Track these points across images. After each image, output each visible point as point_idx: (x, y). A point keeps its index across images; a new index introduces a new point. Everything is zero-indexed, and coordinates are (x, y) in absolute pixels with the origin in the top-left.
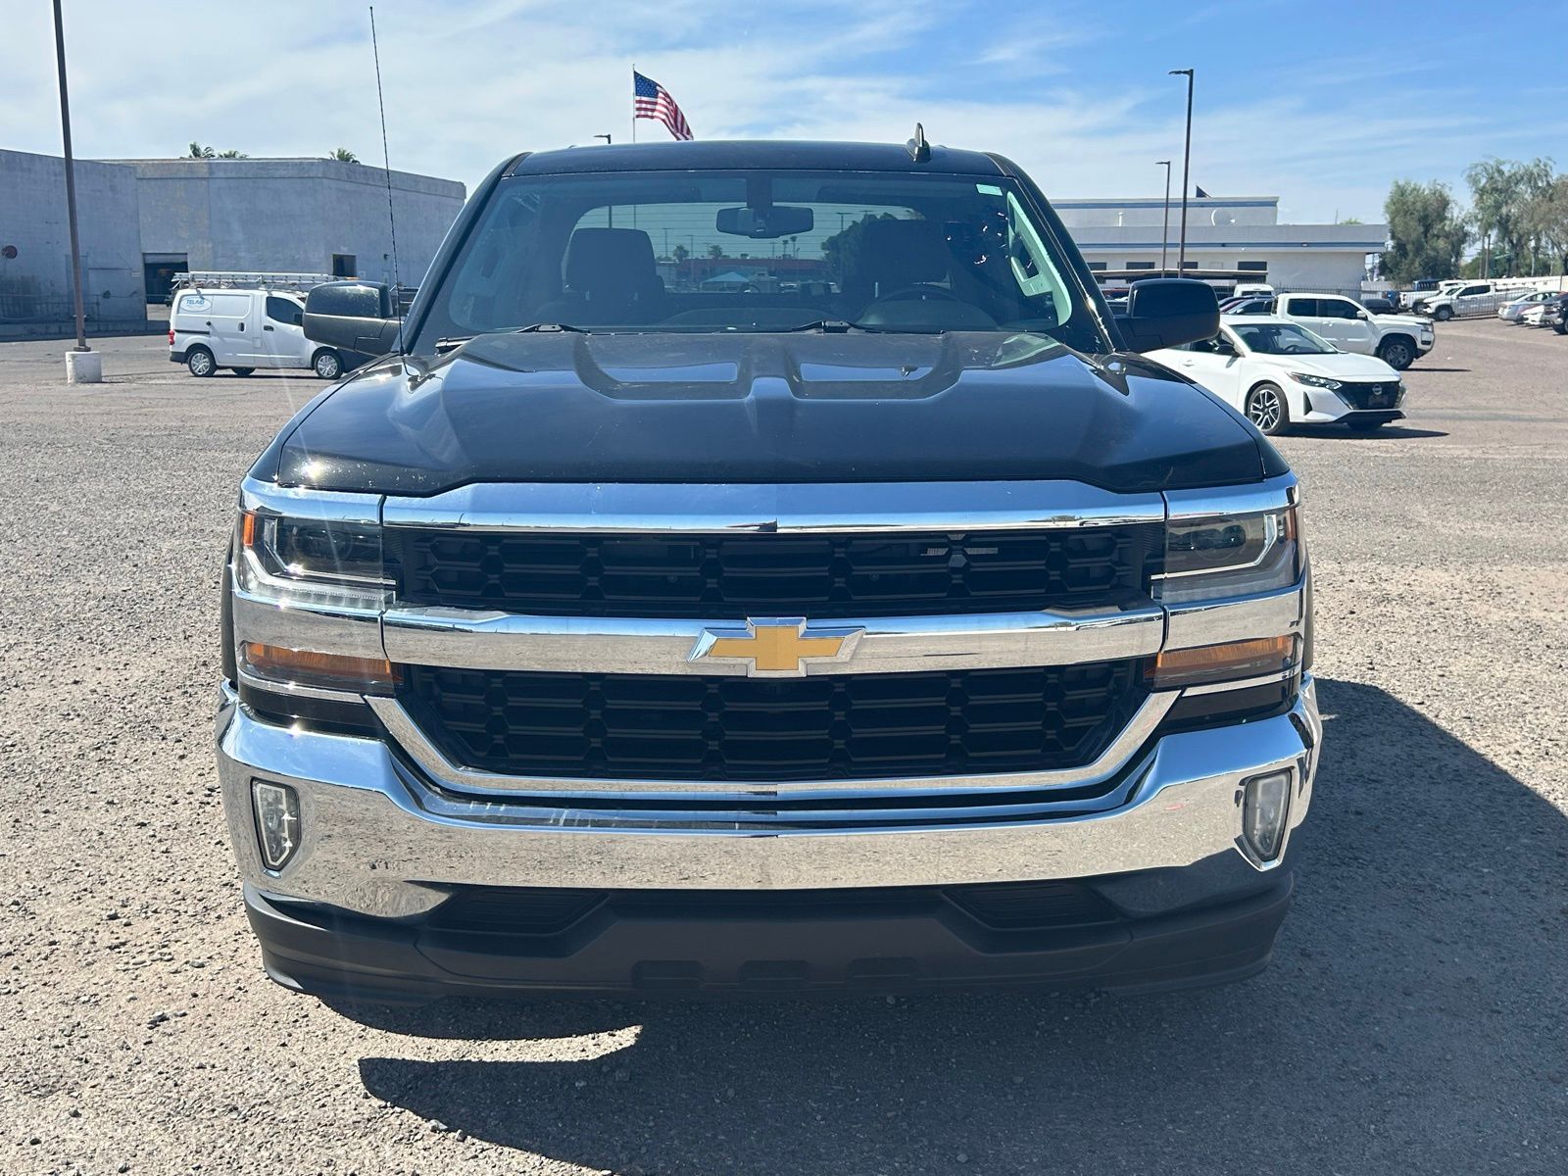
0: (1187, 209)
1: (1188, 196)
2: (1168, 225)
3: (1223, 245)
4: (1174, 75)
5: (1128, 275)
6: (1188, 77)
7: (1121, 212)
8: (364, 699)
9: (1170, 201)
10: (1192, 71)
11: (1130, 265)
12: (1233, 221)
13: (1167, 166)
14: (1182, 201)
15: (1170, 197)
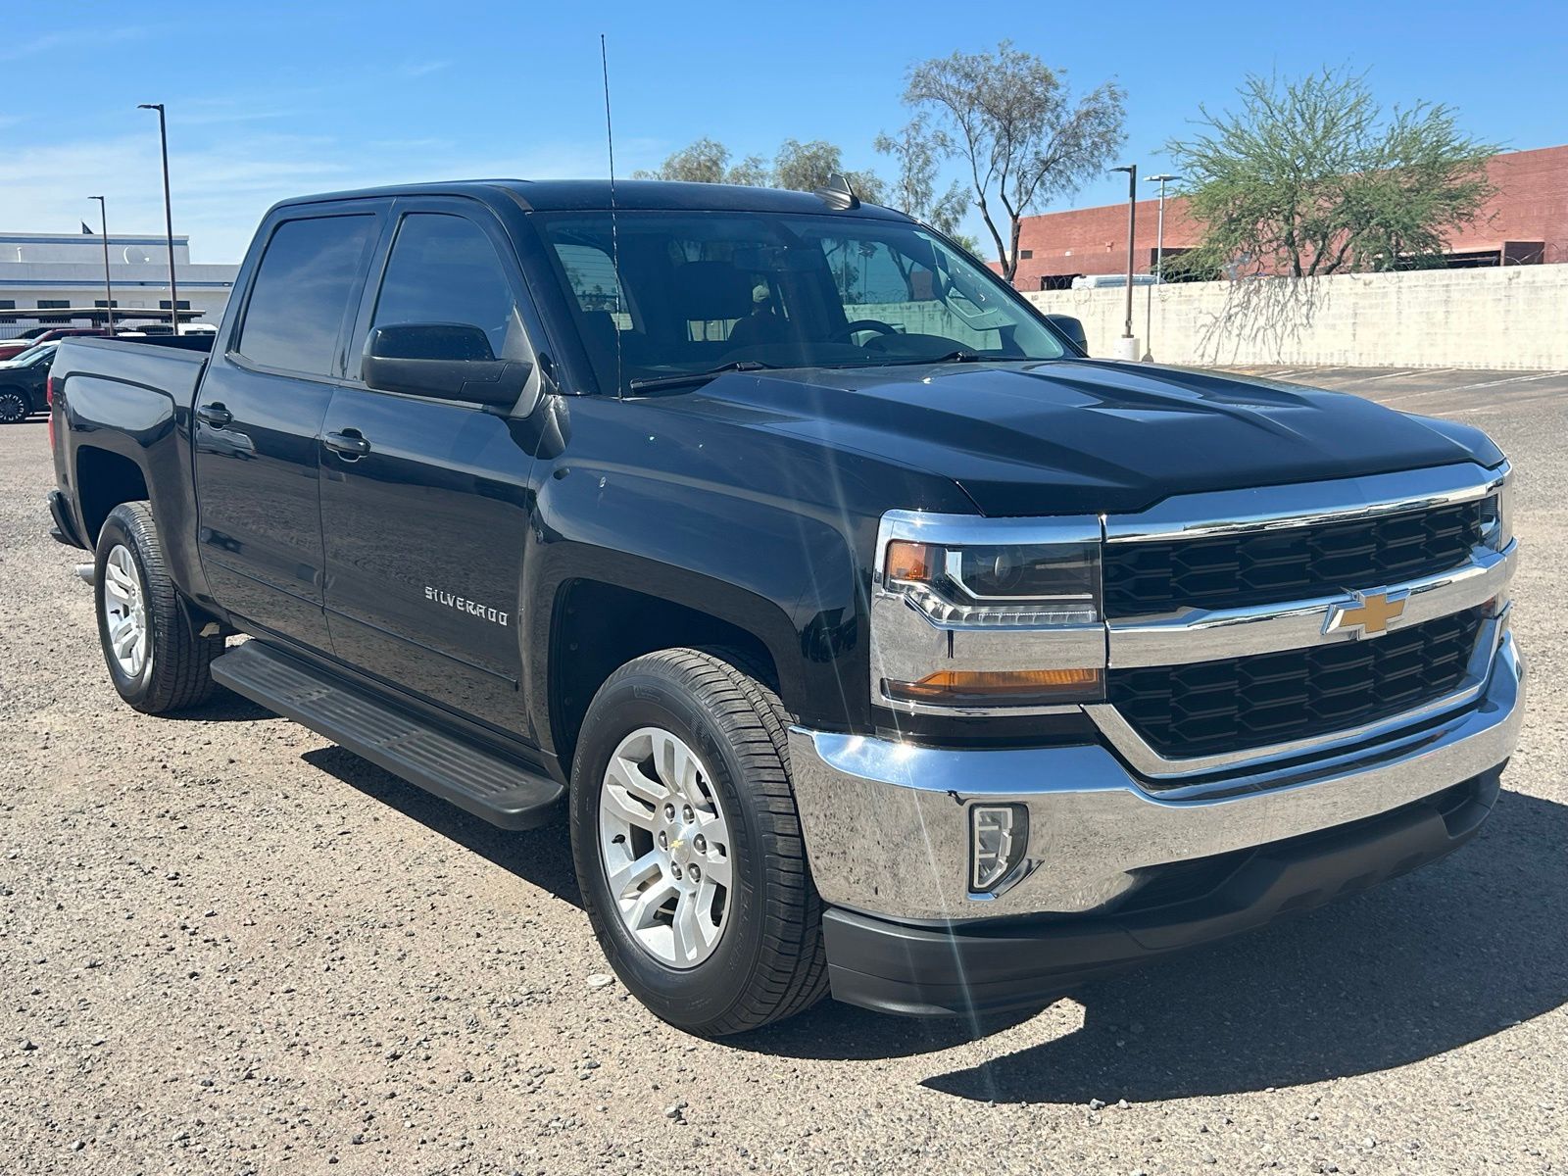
0: (174, 247)
1: (173, 234)
2: (109, 262)
3: (142, 284)
4: (143, 109)
5: (42, 314)
6: (158, 112)
7: (18, 247)
8: (1082, 709)
9: (108, 238)
10: (162, 106)
11: (41, 304)
12: (147, 259)
13: (100, 201)
14: (103, 238)
15: (107, 233)
